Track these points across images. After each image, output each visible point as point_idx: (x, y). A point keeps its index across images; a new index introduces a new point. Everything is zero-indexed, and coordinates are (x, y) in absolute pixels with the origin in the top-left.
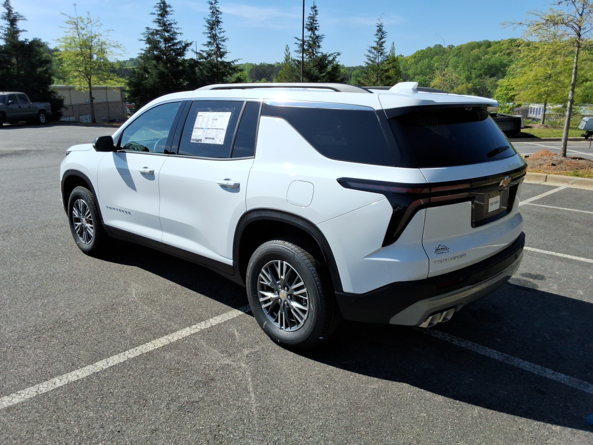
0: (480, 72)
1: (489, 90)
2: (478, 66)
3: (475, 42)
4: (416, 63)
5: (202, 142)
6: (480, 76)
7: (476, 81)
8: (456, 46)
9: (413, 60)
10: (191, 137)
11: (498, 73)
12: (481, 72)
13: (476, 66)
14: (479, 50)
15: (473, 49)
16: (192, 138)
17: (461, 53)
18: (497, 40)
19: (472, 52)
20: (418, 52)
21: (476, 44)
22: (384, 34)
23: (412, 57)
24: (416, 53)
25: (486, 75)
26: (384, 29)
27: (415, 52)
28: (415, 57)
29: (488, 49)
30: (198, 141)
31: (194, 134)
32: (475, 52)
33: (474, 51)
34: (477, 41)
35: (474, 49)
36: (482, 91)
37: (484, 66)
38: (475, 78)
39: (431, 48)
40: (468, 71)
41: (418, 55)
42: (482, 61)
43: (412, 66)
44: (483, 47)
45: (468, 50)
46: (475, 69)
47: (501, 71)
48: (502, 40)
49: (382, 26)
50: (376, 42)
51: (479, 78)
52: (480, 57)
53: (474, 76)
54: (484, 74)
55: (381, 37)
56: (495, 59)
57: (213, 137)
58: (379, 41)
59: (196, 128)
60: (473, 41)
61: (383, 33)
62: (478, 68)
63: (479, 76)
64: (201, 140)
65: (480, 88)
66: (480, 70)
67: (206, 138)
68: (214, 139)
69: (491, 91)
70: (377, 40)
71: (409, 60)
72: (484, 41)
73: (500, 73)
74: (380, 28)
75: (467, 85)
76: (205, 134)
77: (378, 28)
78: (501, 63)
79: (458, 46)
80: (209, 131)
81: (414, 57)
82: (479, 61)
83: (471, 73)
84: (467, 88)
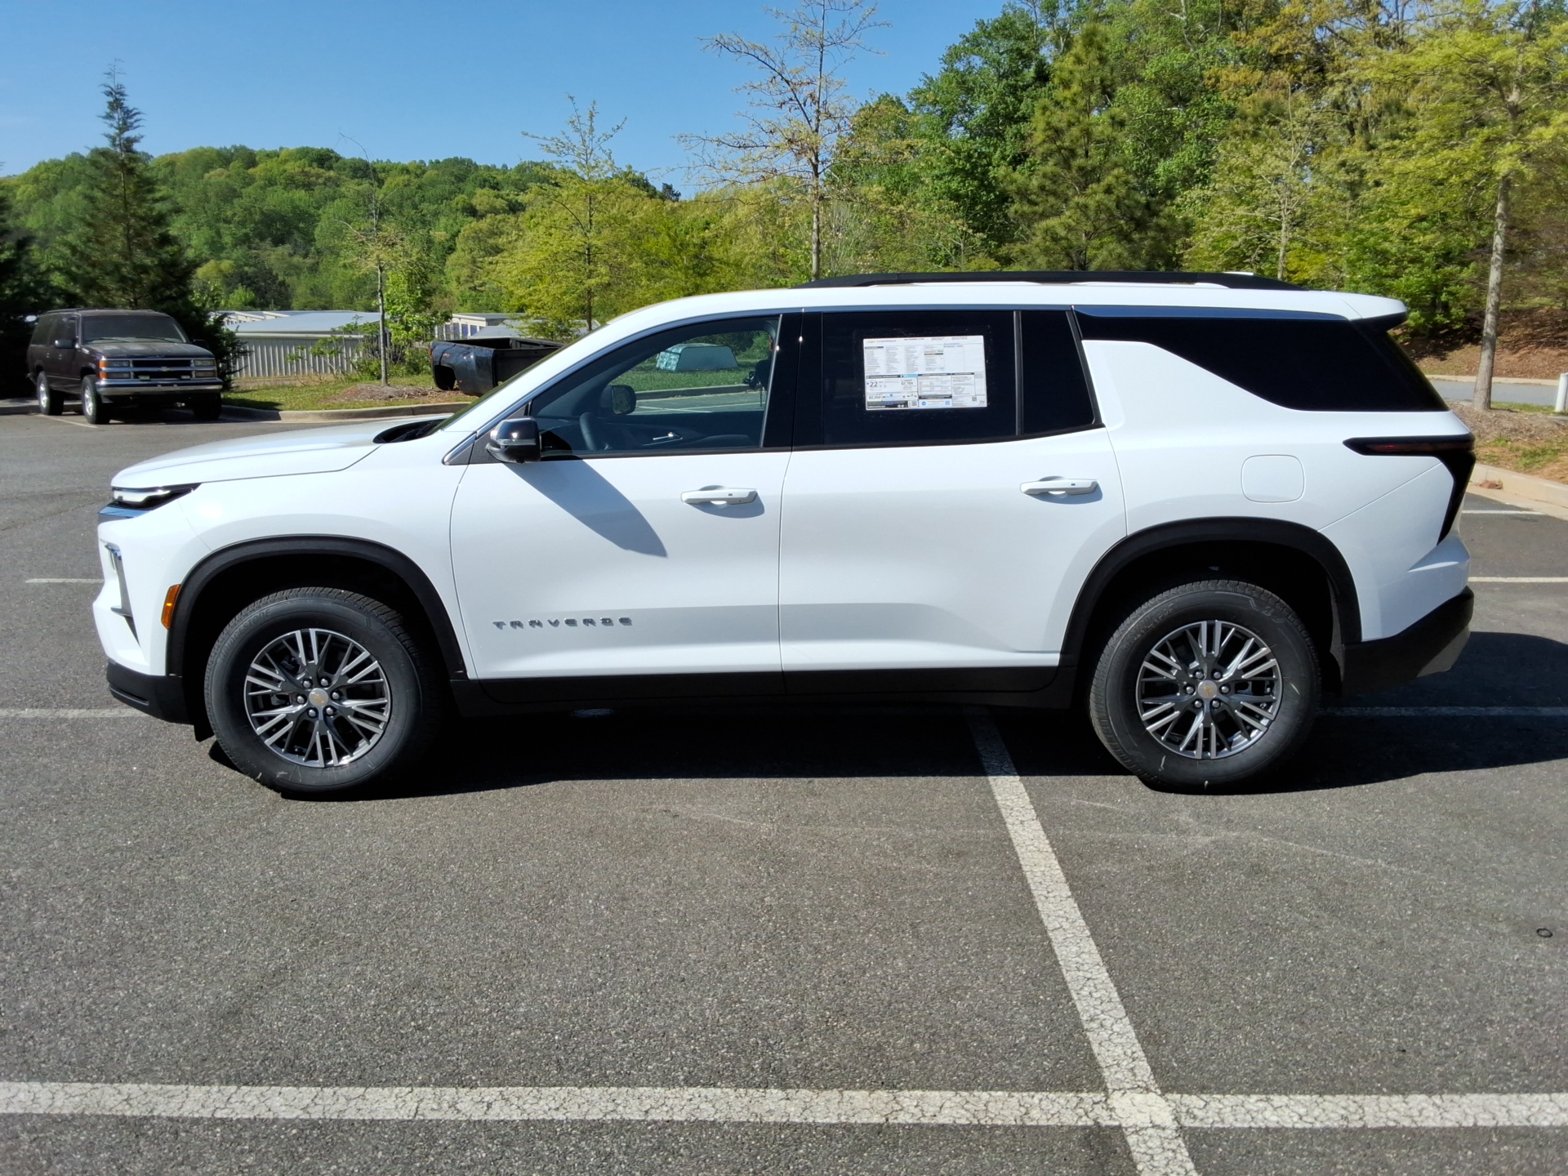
0: (244, 231)
1: (280, 278)
2: (235, 214)
3: (213, 150)
4: (48, 194)
5: (911, 407)
6: (245, 240)
7: (238, 252)
8: (156, 156)
9: (31, 188)
10: (863, 399)
11: (290, 234)
12: (248, 230)
13: (229, 213)
14: (226, 173)
15: (208, 167)
16: (868, 399)
17: (178, 178)
18: (270, 147)
19: (207, 175)
20: (48, 167)
21: (214, 155)
22: (131, 117)
23: (25, 179)
24: (39, 167)
25: (262, 239)
26: (128, 103)
27: (35, 164)
28: (36, 180)
29: (251, 171)
30: (896, 406)
31: (868, 390)
32: (216, 175)
33: (212, 173)
34: (217, 146)
35: (212, 168)
36: (265, 281)
37: (251, 214)
38: (235, 246)
39: (82, 157)
40: (210, 227)
41: (44, 175)
42: (245, 201)
43: (35, 206)
44: (235, 165)
45: (195, 170)
46: (227, 221)
47: (297, 228)
48: (281, 149)
49: (122, 94)
50: (108, 136)
51: (245, 247)
52: (235, 190)
53: (227, 239)
54: (256, 236)
55: (125, 123)
56: (278, 199)
57: (949, 393)
58: (119, 135)
59: (870, 377)
60: (205, 146)
61: (128, 114)
62: (236, 219)
63: (244, 242)
64: (906, 403)
65: (254, 273)
66: (242, 224)
67: (920, 398)
68: (951, 397)
69: (288, 280)
70: (113, 132)
71: (18, 186)
72: (237, 149)
73: (296, 235)
74: (117, 100)
75: (217, 266)
76: (915, 389)
77: (111, 99)
78: (295, 208)
79: (163, 157)
80: (925, 381)
81: (34, 178)
82: (236, 201)
83: (218, 233)
84: (221, 271)
